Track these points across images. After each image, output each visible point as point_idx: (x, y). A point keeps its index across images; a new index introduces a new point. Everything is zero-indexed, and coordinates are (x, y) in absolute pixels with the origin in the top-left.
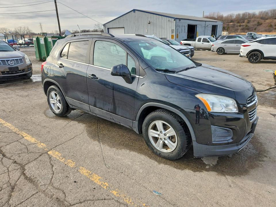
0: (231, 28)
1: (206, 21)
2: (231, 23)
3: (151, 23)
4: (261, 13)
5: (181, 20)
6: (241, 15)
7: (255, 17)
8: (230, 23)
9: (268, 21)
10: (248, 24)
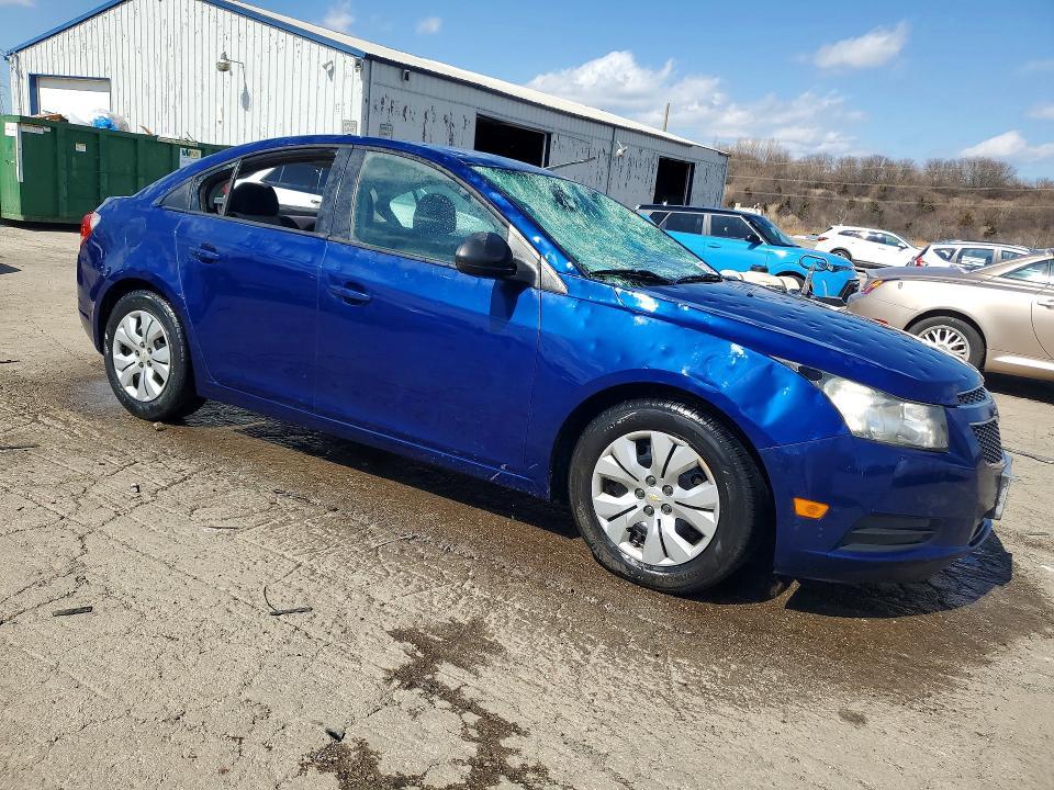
0: (815, 210)
1: (614, 127)
2: (819, 191)
3: (234, 67)
4: (935, 166)
5: (413, 76)
6: (859, 166)
7: (911, 181)
8: (813, 190)
9: (956, 201)
10: (882, 204)
